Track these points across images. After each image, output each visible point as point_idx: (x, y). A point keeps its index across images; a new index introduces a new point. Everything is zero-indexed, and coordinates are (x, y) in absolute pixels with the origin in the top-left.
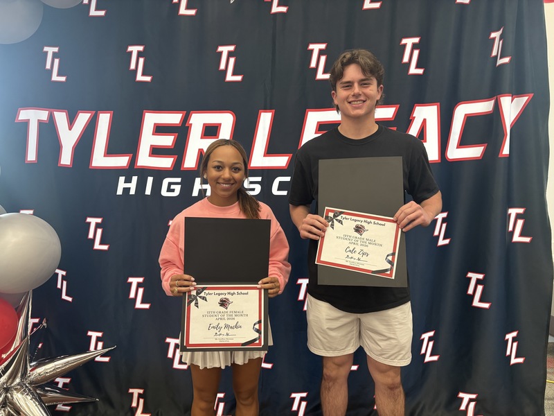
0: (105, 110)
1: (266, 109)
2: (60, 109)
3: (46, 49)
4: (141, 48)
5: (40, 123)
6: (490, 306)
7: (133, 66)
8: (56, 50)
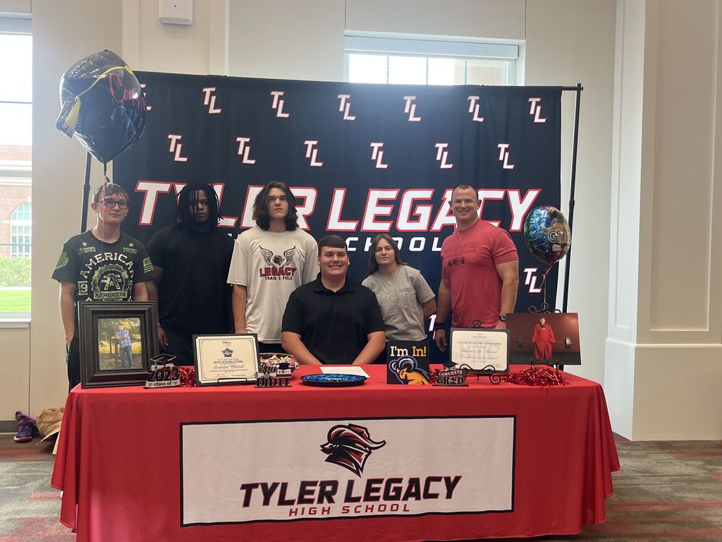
0: (219, 182)
1: (340, 187)
2: (180, 182)
3: (171, 136)
4: (247, 140)
7: (240, 153)
8: (178, 137)
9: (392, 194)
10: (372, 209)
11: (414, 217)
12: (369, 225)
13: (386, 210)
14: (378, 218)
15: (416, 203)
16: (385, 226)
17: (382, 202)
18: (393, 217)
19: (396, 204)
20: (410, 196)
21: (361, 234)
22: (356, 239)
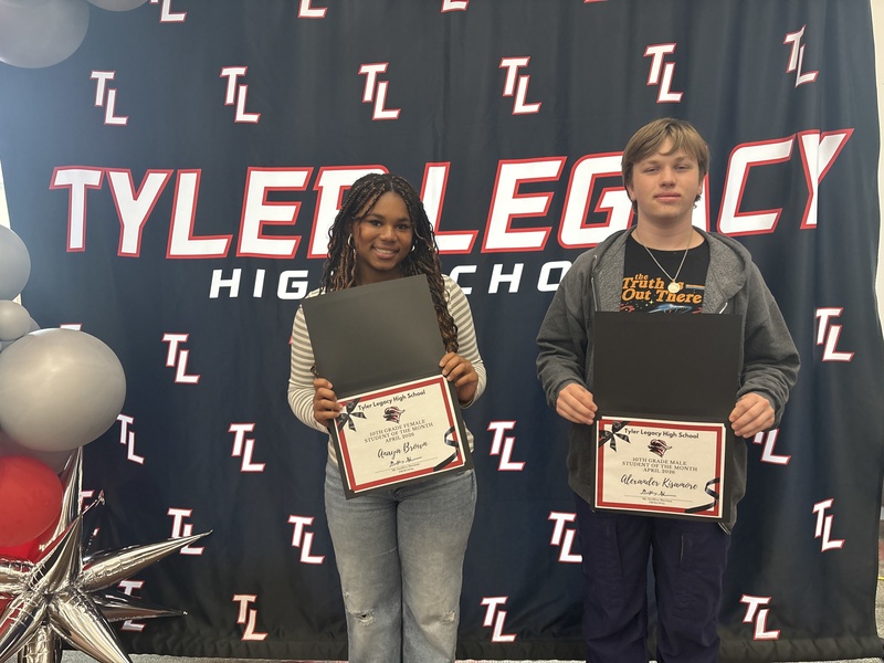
0: (189, 168)
1: (436, 161)
2: (119, 167)
3: (95, 75)
4: (241, 71)
5: (89, 190)
6: (789, 461)
7: (230, 100)
8: (111, 75)
9: (549, 169)
10: (506, 204)
11: (596, 216)
12: (499, 238)
13: (537, 205)
14: (518, 223)
15: (601, 184)
16: (534, 239)
17: (525, 188)
18: (552, 220)
19: (558, 190)
20: (588, 169)
21: (485, 259)
22: (472, 269)
